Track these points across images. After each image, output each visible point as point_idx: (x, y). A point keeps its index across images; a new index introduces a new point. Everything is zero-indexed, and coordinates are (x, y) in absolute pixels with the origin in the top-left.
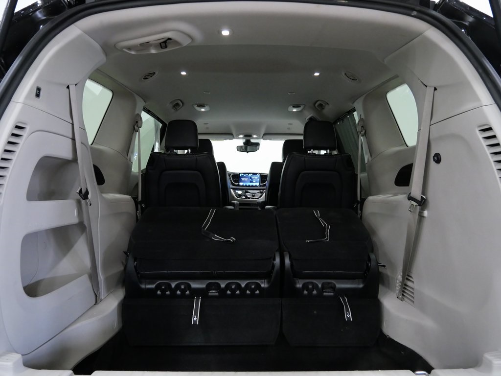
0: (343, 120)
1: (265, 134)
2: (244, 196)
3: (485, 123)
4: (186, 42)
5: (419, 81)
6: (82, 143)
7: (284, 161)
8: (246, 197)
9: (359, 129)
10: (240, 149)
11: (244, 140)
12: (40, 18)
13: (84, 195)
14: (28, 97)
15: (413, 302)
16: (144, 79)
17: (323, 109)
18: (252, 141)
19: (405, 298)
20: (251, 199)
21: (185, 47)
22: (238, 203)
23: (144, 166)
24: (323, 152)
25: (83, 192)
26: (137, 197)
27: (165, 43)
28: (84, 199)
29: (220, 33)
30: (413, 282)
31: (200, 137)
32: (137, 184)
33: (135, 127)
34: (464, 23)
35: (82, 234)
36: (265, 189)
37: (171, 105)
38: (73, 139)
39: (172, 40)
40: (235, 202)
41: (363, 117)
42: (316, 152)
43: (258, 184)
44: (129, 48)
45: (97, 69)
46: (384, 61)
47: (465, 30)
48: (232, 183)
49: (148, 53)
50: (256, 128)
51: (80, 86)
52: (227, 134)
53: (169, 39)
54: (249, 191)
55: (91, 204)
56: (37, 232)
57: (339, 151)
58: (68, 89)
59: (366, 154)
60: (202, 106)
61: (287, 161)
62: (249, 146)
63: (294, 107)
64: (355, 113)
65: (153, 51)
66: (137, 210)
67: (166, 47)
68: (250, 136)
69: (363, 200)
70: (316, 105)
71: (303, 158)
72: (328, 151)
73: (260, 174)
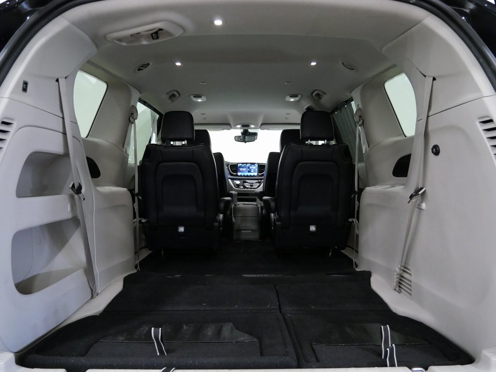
0: (340, 109)
1: (262, 124)
2: (243, 186)
3: (485, 115)
4: (178, 33)
5: (418, 71)
6: (73, 137)
7: (281, 152)
8: (245, 187)
9: (356, 118)
10: (238, 139)
11: (242, 130)
12: (25, 9)
13: (78, 190)
14: (14, 92)
15: (411, 294)
16: (138, 70)
17: (321, 98)
18: (250, 131)
19: (402, 290)
20: (249, 189)
21: (177, 37)
22: (237, 193)
23: (140, 157)
24: (321, 143)
25: (76, 186)
26: (134, 189)
27: (156, 34)
28: (77, 194)
29: (212, 23)
30: (410, 274)
31: (196, 128)
32: (134, 177)
33: (131, 119)
34: (465, 10)
35: (77, 229)
36: (263, 179)
37: (168, 96)
38: (64, 133)
39: (163, 31)
40: (233, 192)
41: (360, 106)
42: (314, 143)
43: (256, 174)
44: (120, 40)
45: (89, 61)
46: (381, 50)
47: (465, 17)
48: (230, 173)
49: (139, 44)
50: (253, 117)
51: (70, 78)
52: (224, 124)
53: (161, 30)
54: (247, 181)
55: (84, 199)
56: (31, 228)
57: (337, 141)
58: (57, 83)
59: (364, 144)
60: (199, 96)
61: (284, 151)
62: (247, 136)
63: (291, 97)
64: (353, 103)
65: (145, 43)
66: (134, 202)
67: (158, 38)
68: (248, 126)
69: (361, 190)
70: (314, 94)
71: (300, 149)
72: (326, 141)
73: (258, 164)
